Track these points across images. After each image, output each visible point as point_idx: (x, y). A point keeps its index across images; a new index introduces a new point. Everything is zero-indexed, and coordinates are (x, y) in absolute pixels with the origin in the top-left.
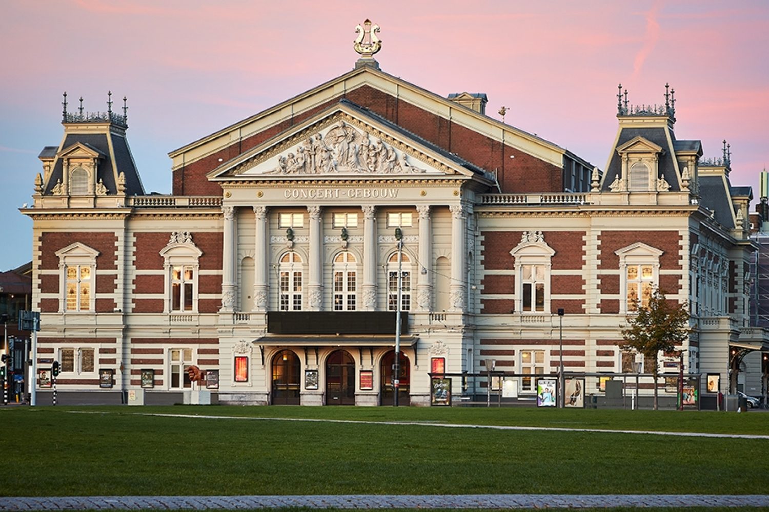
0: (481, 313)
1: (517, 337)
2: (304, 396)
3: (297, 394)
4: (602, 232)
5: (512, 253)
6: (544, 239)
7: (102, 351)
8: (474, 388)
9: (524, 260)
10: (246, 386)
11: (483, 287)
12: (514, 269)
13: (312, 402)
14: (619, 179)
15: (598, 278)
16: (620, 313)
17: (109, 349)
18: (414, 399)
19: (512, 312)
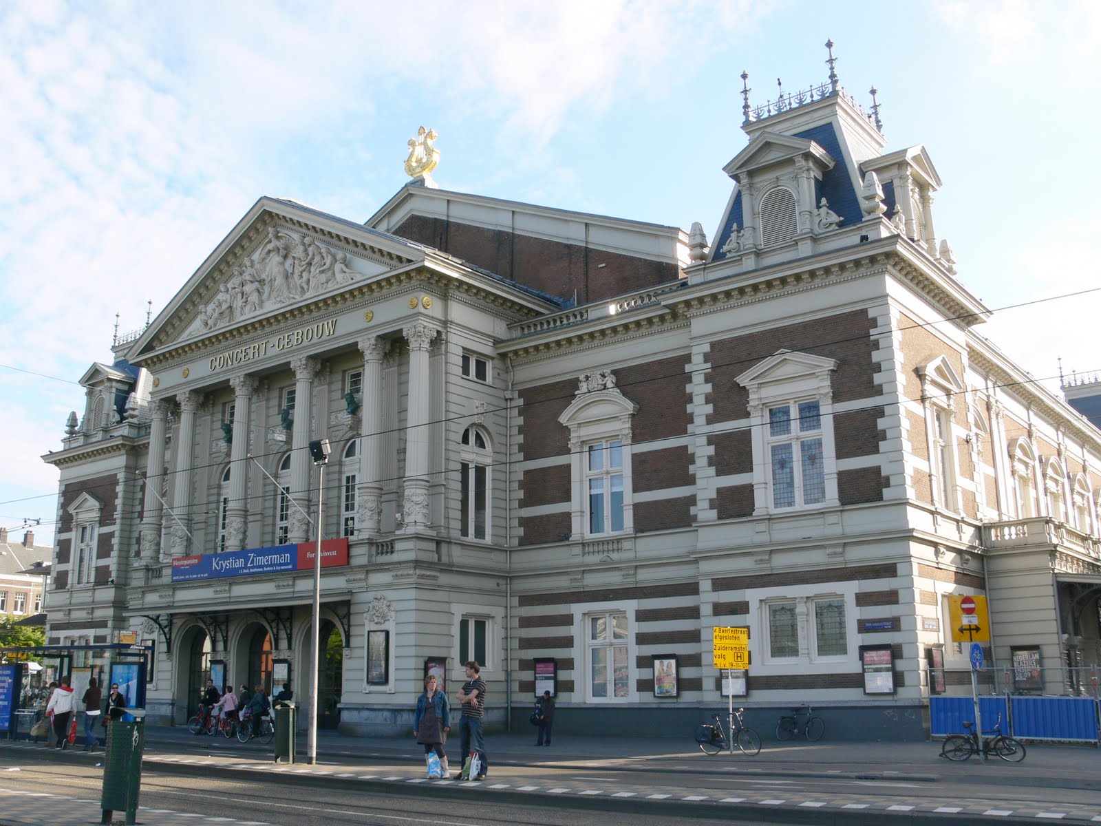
0: (520, 545)
1: (576, 587)
4: (713, 345)
5: (563, 419)
6: (617, 385)
8: (508, 693)
9: (587, 432)
11: (521, 494)
12: (568, 452)
14: (739, 231)
15: (709, 443)
16: (754, 514)
18: (346, 716)
19: (567, 537)
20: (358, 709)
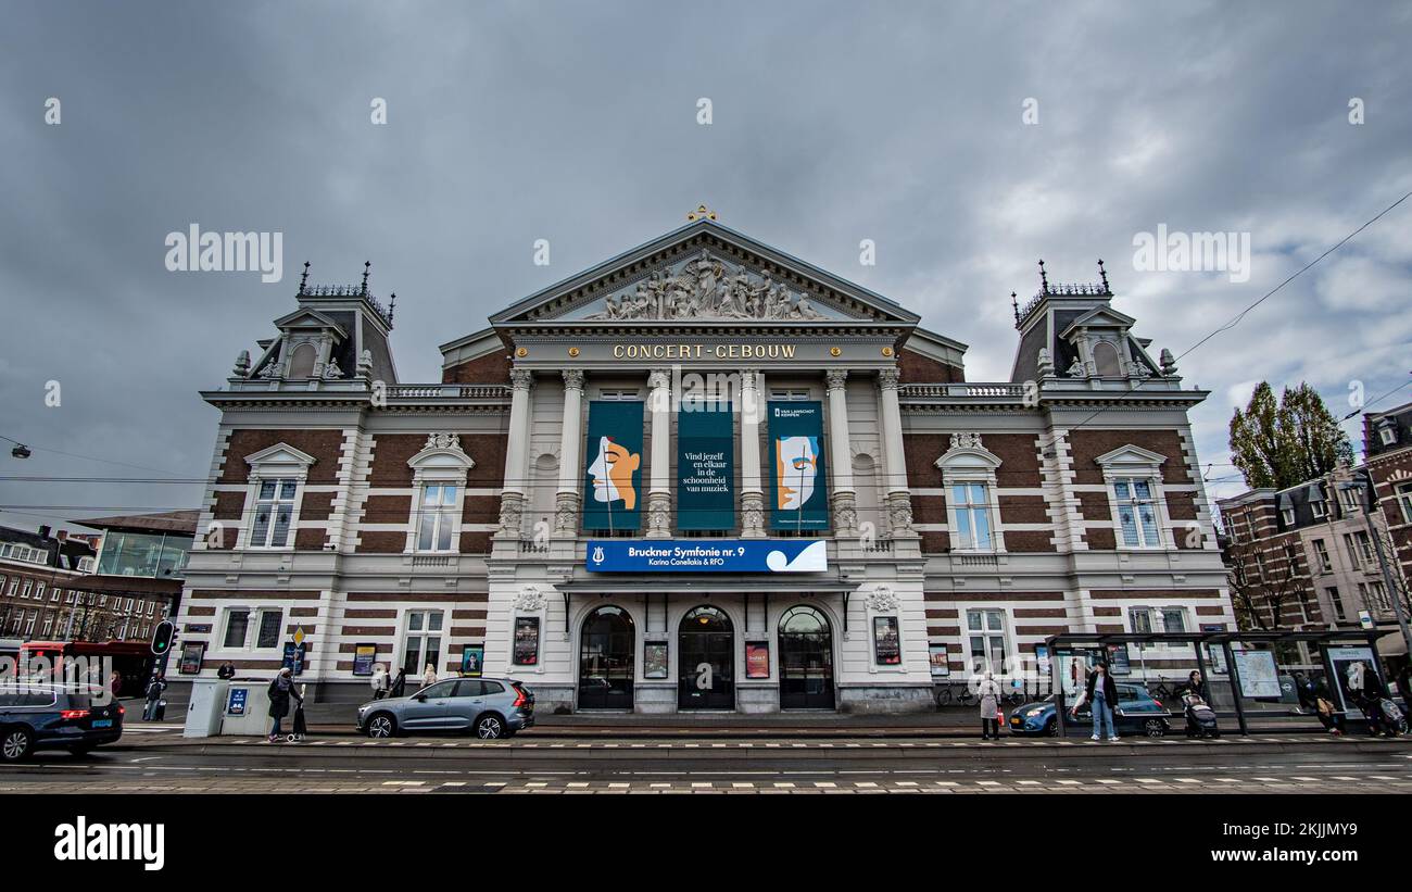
2: (642, 692)
3: (628, 687)
7: (295, 612)
10: (534, 673)
13: (655, 703)
17: (306, 609)
20: (865, 688)
